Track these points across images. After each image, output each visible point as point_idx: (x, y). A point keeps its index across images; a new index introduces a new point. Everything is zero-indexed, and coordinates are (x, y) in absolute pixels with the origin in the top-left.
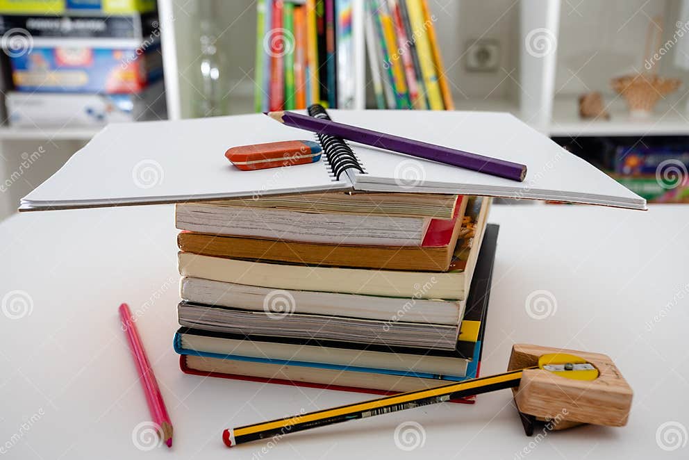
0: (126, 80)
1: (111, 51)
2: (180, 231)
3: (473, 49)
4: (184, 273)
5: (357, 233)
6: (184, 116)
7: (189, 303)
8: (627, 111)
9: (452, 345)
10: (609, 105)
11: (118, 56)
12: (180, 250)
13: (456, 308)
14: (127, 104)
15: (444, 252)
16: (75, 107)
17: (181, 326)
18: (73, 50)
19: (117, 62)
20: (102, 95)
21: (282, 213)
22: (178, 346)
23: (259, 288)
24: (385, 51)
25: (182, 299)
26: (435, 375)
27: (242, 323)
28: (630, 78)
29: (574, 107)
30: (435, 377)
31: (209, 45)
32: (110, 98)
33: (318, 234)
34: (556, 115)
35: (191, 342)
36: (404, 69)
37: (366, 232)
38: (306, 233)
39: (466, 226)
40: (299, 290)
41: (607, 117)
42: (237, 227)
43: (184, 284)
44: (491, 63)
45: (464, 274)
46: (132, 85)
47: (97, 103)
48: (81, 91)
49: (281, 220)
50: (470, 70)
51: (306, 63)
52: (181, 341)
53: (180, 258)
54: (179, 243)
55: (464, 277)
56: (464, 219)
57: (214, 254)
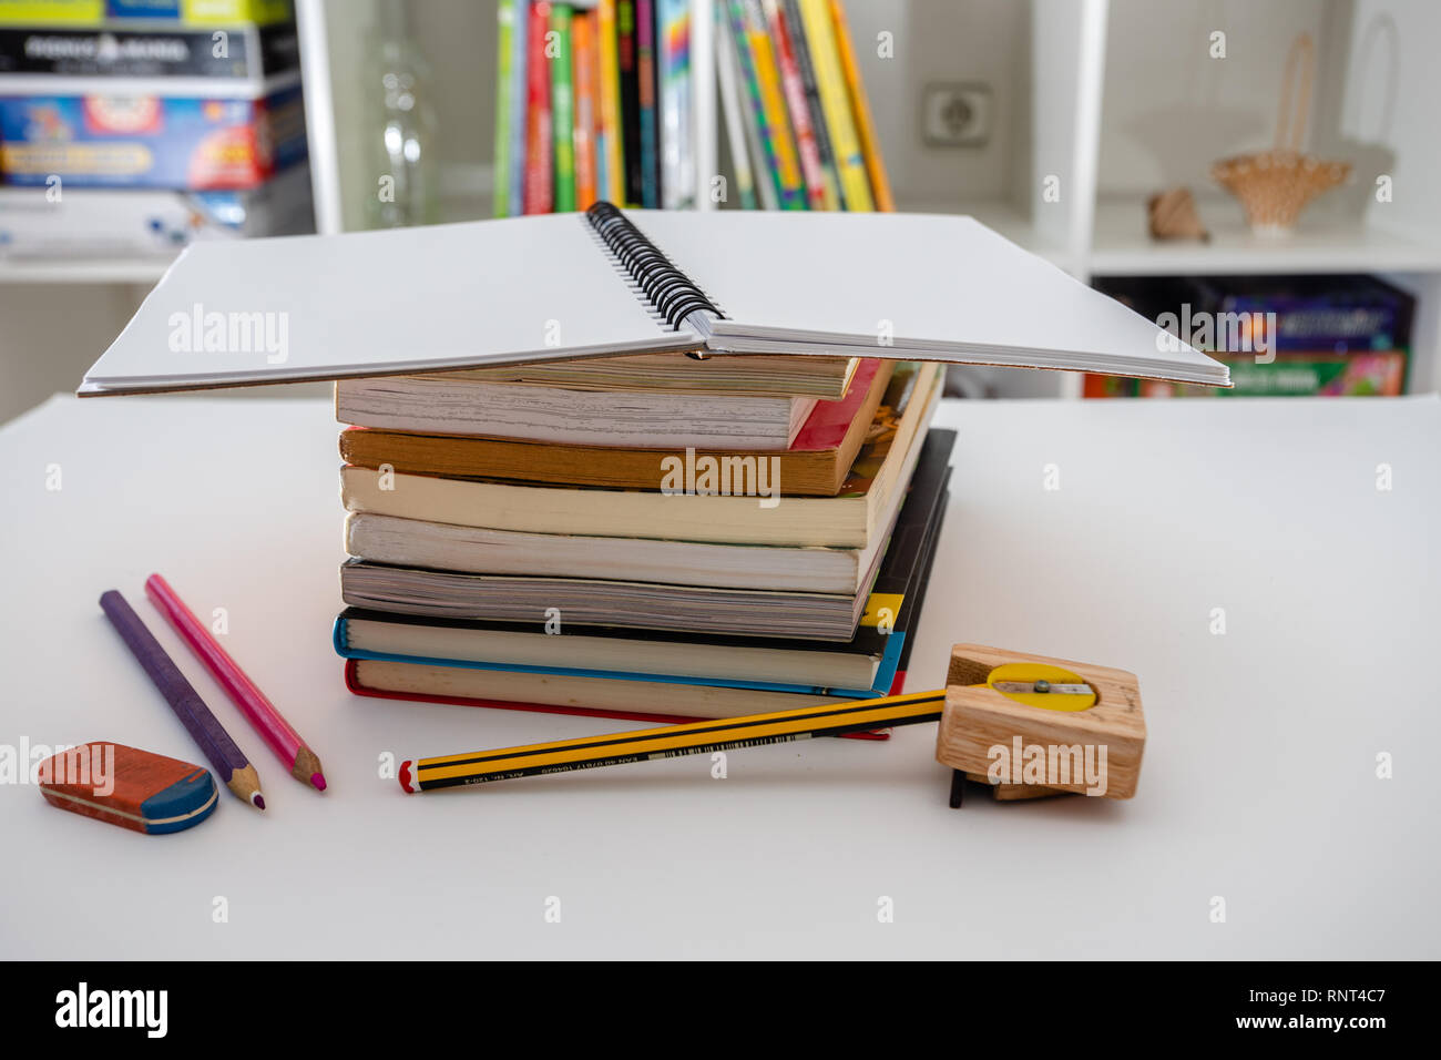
0: (230, 163)
1: (201, 103)
2: (346, 427)
3: (940, 101)
4: (353, 504)
5: (669, 426)
6: (347, 226)
7: (363, 562)
8: (1246, 225)
9: (847, 632)
10: (1210, 214)
11: (214, 113)
12: (345, 463)
13: (851, 561)
14: (233, 212)
15: (829, 459)
16: (126, 215)
17: (347, 606)
18: (121, 101)
19: (212, 126)
20: (182, 192)
21: (534, 391)
22: (342, 642)
23: (491, 532)
24: (757, 105)
25: (349, 556)
26: (815, 688)
27: (459, 598)
28: (1249, 160)
29: (1138, 218)
30: (816, 691)
31: (402, 91)
32: (197, 199)
33: (600, 430)
34: (1102, 234)
35: (367, 635)
36: (795, 140)
37: (687, 426)
38: (579, 429)
39: (880, 423)
40: (565, 535)
41: (1205, 238)
42: (450, 418)
43: (353, 528)
44: (975, 129)
45: (866, 501)
46: (244, 173)
47: (170, 209)
48: (138, 185)
49: (532, 405)
50: (933, 144)
51: (598, 128)
52: (347, 633)
53: (345, 478)
54: (342, 450)
55: (866, 507)
56: (879, 411)
57: (409, 468)
